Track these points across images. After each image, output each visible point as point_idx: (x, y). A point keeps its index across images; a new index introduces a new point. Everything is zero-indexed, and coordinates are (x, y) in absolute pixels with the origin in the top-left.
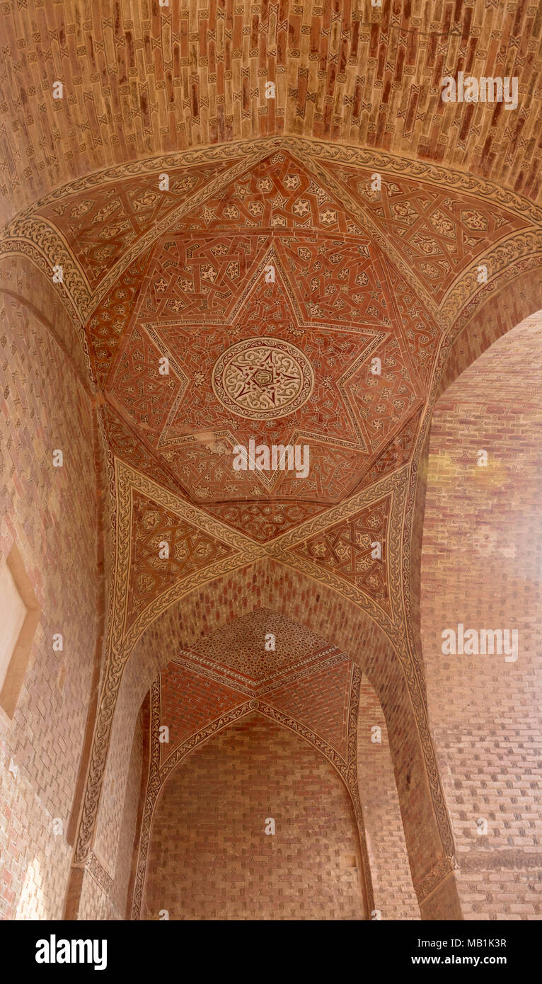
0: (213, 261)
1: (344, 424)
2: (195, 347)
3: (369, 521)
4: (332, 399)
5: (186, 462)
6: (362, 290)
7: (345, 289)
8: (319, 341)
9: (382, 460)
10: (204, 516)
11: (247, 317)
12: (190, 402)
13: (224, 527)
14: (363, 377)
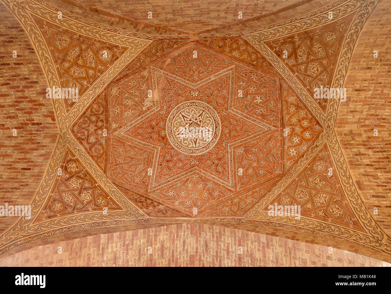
0: (266, 102)
1: (167, 174)
2: (216, 92)
3: (101, 198)
4: (183, 166)
5: (139, 83)
6: (256, 173)
7: (255, 164)
8: (220, 155)
9: (146, 200)
10: (98, 91)
11: (233, 119)
12: (179, 88)
13: (87, 103)
14: (203, 181)
